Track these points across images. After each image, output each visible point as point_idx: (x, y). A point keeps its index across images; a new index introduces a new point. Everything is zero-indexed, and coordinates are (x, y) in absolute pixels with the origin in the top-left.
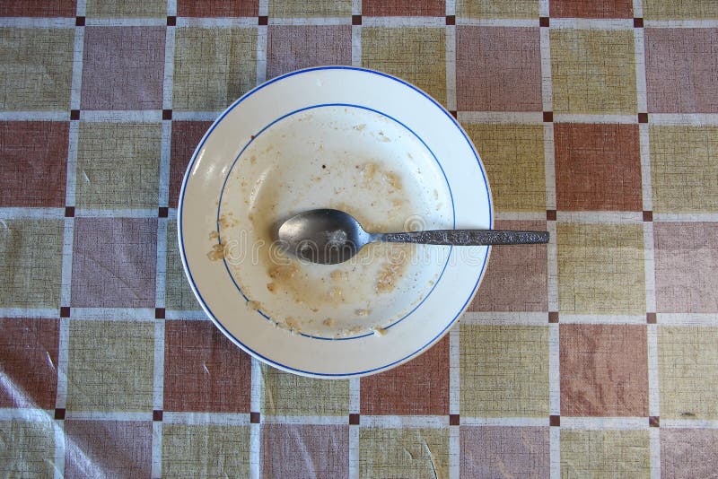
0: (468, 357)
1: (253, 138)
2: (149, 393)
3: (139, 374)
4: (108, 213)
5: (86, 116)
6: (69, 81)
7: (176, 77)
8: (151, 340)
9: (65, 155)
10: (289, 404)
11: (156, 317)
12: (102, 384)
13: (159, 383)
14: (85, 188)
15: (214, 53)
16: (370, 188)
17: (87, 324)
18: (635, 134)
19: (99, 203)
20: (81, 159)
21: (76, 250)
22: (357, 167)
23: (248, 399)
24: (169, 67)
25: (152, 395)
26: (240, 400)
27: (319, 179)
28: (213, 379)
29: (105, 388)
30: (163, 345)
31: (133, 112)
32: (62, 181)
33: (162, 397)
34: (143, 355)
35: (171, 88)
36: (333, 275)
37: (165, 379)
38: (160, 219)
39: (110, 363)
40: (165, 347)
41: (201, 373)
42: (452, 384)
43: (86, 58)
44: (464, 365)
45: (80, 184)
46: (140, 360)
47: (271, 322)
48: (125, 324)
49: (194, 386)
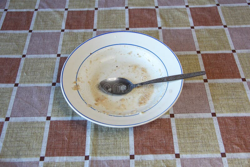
0: (180, 130)
1: (91, 54)
2: (39, 149)
3: (36, 142)
4: (31, 85)
5: (28, 56)
6: (23, 46)
7: (63, 45)
8: (43, 128)
9: (18, 68)
10: (103, 152)
11: (47, 120)
12: (18, 146)
13: (44, 145)
14: (24, 77)
15: (77, 39)
16: (134, 72)
17: (16, 123)
18: (232, 56)
19: (29, 82)
20: (24, 69)
21: (16, 97)
22: (129, 66)
23: (84, 150)
24: (61, 42)
25: (41, 150)
26: (81, 151)
27: (115, 70)
28: (69, 143)
29: (19, 148)
30: (48, 130)
31: (46, 55)
32: (15, 75)
33: (45, 151)
34: (39, 134)
35: (61, 48)
36: (121, 100)
37: (48, 143)
38: (52, 86)
39: (23, 138)
40: (49, 131)
41: (63, 140)
42: (174, 141)
43: (31, 41)
44: (179, 134)
45: (22, 76)
46: (37, 136)
47: (96, 111)
48: (33, 123)
49: (60, 146)
